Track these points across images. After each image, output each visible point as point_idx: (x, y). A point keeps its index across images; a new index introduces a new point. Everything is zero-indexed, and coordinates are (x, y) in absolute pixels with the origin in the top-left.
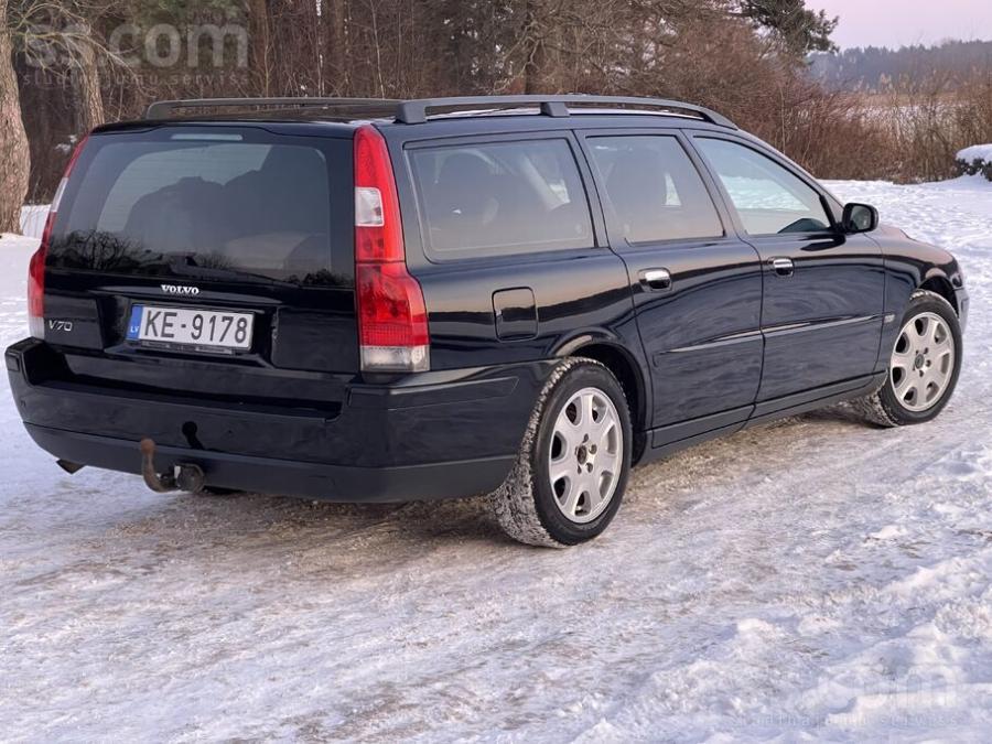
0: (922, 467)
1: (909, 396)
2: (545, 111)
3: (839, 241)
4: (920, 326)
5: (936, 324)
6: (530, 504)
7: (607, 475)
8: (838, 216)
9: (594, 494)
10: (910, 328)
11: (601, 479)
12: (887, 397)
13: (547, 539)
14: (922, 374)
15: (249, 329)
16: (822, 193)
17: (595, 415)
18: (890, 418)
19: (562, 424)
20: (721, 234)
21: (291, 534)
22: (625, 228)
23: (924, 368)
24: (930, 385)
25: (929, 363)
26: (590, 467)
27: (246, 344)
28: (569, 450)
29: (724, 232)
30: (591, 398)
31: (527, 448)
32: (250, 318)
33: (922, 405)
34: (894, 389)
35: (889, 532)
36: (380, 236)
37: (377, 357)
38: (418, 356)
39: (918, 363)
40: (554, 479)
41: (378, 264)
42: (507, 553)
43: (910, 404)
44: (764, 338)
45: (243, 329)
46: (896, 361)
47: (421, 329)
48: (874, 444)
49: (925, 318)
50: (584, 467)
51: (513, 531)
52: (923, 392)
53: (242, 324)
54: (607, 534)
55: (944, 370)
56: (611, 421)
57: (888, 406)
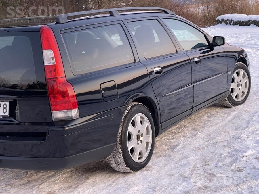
0: (248, 122)
1: (237, 96)
2: (111, 14)
3: (212, 49)
4: (238, 74)
5: (243, 72)
6: (122, 160)
7: (147, 143)
8: (211, 41)
9: (144, 151)
10: (235, 75)
11: (146, 145)
12: (230, 98)
13: (129, 170)
14: (239, 89)
15: (8, 108)
16: (205, 34)
17: (141, 122)
18: (231, 104)
19: (130, 128)
20: (176, 52)
21: (35, 177)
22: (144, 54)
23: (240, 87)
24: (242, 92)
25: (241, 85)
26: (141, 141)
27: (7, 114)
28: (134, 137)
29: (177, 51)
30: (139, 117)
31: (119, 139)
32: (8, 104)
33: (240, 99)
34: (232, 95)
35: (249, 153)
36: (54, 68)
37: (59, 115)
38: (74, 113)
39: (238, 86)
40: (129, 149)
41: (55, 79)
42: (115, 176)
43: (237, 99)
44: (194, 86)
45: (6, 108)
46: (232, 86)
47: (75, 100)
48: (229, 115)
49: (239, 71)
50: (139, 142)
51: (116, 168)
52: (240, 94)
53: (5, 106)
54: (150, 164)
55: (246, 87)
56: (147, 124)
57: (231, 101)
